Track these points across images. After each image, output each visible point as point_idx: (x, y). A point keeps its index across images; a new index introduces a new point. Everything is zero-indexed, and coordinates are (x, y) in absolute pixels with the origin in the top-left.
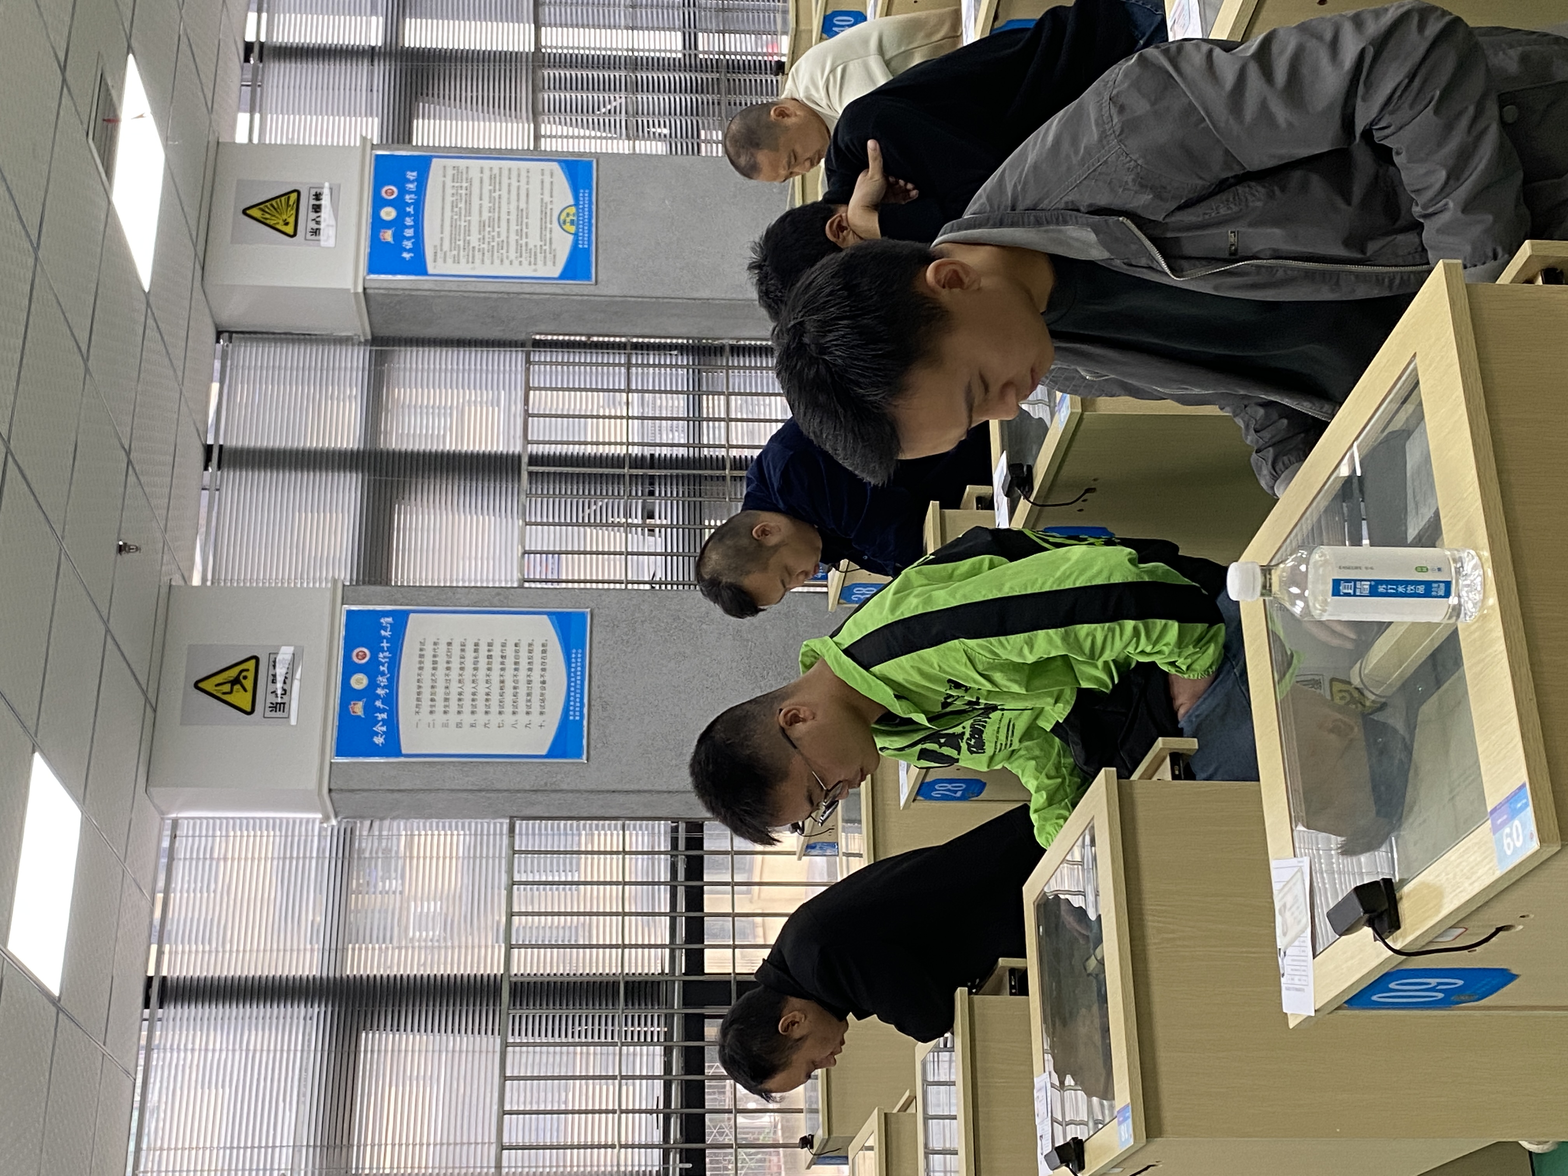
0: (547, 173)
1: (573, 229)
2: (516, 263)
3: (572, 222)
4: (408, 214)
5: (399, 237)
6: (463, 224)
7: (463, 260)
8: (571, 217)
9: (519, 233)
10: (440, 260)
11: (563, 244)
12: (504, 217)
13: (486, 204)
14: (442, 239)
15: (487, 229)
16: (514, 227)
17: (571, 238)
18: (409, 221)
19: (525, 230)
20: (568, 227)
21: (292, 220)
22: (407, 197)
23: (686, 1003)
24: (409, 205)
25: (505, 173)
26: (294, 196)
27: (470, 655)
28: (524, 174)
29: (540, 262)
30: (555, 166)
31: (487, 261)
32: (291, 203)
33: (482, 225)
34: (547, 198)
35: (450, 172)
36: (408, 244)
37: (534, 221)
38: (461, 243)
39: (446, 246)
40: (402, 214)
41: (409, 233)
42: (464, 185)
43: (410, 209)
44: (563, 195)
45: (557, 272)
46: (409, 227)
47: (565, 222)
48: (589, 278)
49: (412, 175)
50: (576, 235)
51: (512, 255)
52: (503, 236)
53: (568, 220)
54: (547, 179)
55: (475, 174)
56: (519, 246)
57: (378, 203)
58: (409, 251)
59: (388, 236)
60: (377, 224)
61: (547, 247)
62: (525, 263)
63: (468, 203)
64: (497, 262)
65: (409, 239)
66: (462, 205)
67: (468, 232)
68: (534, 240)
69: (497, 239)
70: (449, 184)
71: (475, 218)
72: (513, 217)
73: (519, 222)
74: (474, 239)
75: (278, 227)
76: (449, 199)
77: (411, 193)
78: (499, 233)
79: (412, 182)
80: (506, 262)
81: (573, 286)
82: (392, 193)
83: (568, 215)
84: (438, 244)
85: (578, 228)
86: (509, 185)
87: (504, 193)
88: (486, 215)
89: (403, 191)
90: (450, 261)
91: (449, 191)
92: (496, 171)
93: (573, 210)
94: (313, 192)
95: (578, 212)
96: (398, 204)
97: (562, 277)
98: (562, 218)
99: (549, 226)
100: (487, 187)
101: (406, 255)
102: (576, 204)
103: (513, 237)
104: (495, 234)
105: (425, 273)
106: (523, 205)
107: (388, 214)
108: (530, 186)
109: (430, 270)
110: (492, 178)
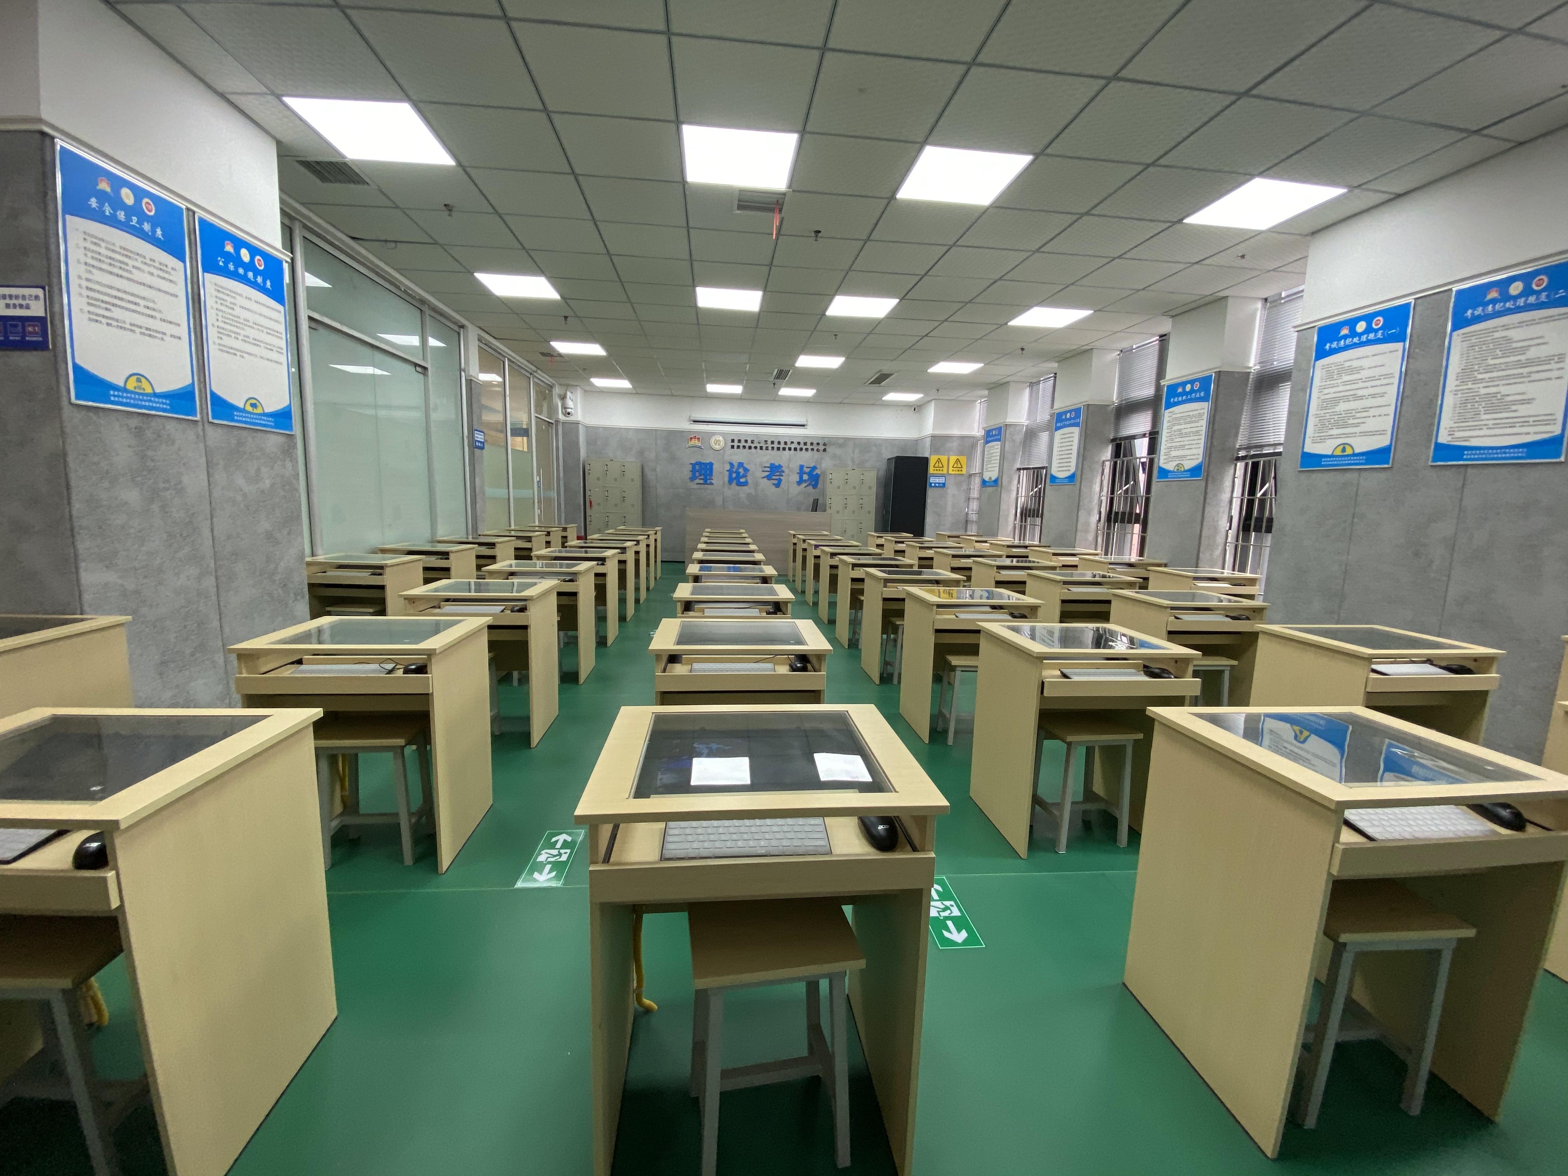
2: (1166, 447)
3: (1178, 470)
4: (1186, 397)
5: (1178, 395)
6: (1181, 422)
7: (1169, 424)
9: (1176, 447)
10: (1169, 415)
11: (1171, 466)
12: (1182, 440)
13: (1187, 431)
14: (1177, 414)
15: (1179, 433)
16: (1178, 444)
17: (1172, 469)
18: (1184, 397)
19: (1177, 449)
20: (1175, 468)
22: (1193, 395)
25: (1199, 437)
28: (1199, 446)
29: (1165, 457)
30: (1201, 460)
31: (1167, 435)
33: (1180, 430)
34: (1189, 457)
35: (1202, 411)
37: (1181, 453)
38: (1175, 423)
39: (1173, 417)
40: (1186, 394)
42: (1196, 419)
43: (1189, 397)
44: (1189, 464)
45: (1161, 465)
46: (1182, 399)
48: (1159, 478)
49: (1202, 394)
50: (1174, 472)
51: (1169, 445)
52: (1176, 440)
53: (1180, 468)
54: (1197, 457)
55: (1201, 423)
56: (1171, 447)
57: (1192, 382)
59: (1180, 390)
60: (1184, 384)
61: (1170, 460)
62: (1165, 451)
63: (1189, 423)
64: (1167, 439)
65: (1177, 400)
66: (1189, 420)
67: (1179, 425)
68: (1174, 453)
69: (1173, 438)
70: (1197, 412)
71: (1183, 427)
72: (1182, 443)
73: (1180, 446)
74: (1176, 428)
76: (1191, 413)
77: (1196, 396)
78: (1177, 438)
79: (1199, 395)
80: (1166, 443)
82: (1195, 388)
84: (1176, 412)
85: (1176, 472)
86: (1195, 440)
87: (1192, 438)
88: (1184, 431)
89: (1195, 392)
90: (1169, 419)
91: (1194, 413)
92: (1201, 433)
93: (1183, 470)
95: (1181, 472)
96: (1191, 391)
97: (1160, 467)
98: (1181, 466)
99: (1178, 460)
100: (1194, 430)
101: (1172, 400)
102: (1185, 471)
103: (1174, 444)
106: (1187, 447)
107: (1187, 388)
108: (1194, 449)
109: (1165, 412)
110: (1198, 432)
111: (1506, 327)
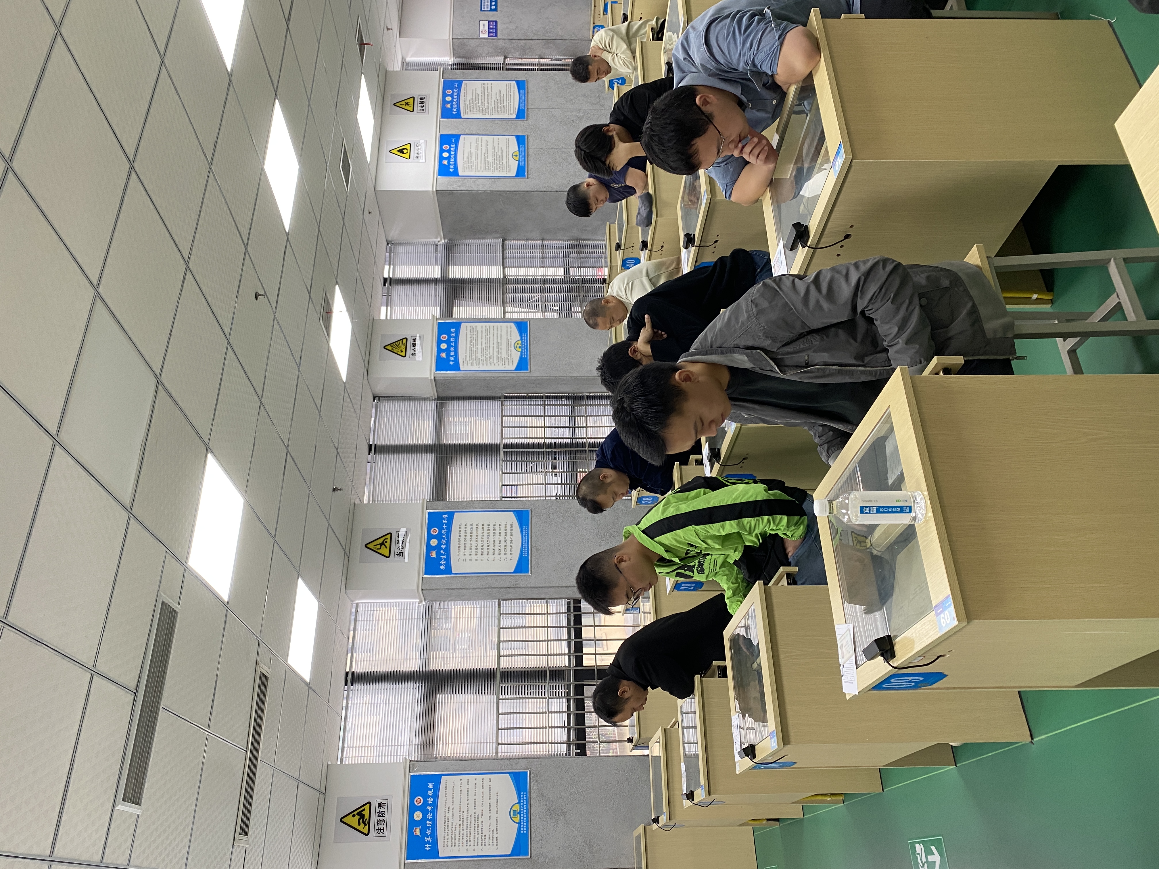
0: (509, 328)
1: (520, 350)
2: (497, 364)
3: (520, 347)
4: (452, 346)
5: (448, 355)
6: (475, 349)
7: (475, 364)
8: (519, 345)
9: (498, 352)
10: (465, 364)
11: (516, 356)
12: (491, 346)
13: (484, 341)
14: (466, 356)
15: (485, 351)
16: (495, 350)
17: (519, 353)
18: (452, 349)
19: (500, 351)
20: (518, 349)
21: (404, 350)
22: (451, 339)
23: (576, 679)
24: (452, 342)
25: (492, 328)
26: (405, 340)
27: (480, 529)
28: (499, 328)
29: (507, 364)
30: (512, 324)
31: (485, 364)
32: (404, 343)
33: (482, 350)
34: (509, 338)
35: (469, 328)
36: (452, 358)
37: (504, 346)
38: (474, 357)
39: (468, 359)
40: (449, 346)
41: (452, 354)
42: (475, 333)
43: (453, 344)
44: (516, 336)
45: (514, 368)
46: (453, 351)
47: (516, 347)
48: (527, 370)
49: (453, 330)
50: (521, 352)
51: (495, 361)
52: (491, 354)
53: (518, 346)
54: (509, 330)
55: (479, 329)
56: (498, 358)
57: (439, 342)
58: (452, 361)
59: (444, 355)
60: (439, 350)
61: (510, 358)
62: (501, 364)
63: (477, 340)
64: (489, 364)
65: (452, 356)
66: (474, 342)
67: (477, 352)
68: (504, 355)
69: (488, 355)
70: (469, 333)
71: (479, 347)
72: (495, 346)
73: (498, 348)
74: (479, 355)
75: (398, 353)
77: (453, 337)
78: (489, 353)
79: (453, 333)
80: (493, 364)
81: (521, 374)
82: (445, 338)
83: (518, 344)
84: (465, 358)
85: (522, 349)
86: (493, 333)
87: (491, 336)
88: (484, 345)
89: (450, 337)
90: (469, 364)
91: (469, 336)
92: (488, 327)
93: (520, 341)
94: (413, 338)
95: (522, 343)
96: (448, 342)
97: (516, 369)
98: (516, 344)
99: (510, 349)
100: (484, 334)
101: (451, 363)
102: (521, 340)
103: (495, 354)
104: (488, 353)
105: (459, 370)
106: (499, 341)
107: (444, 346)
108: (502, 333)
109: (461, 369)
110: (486, 330)
111: (465, 100)
